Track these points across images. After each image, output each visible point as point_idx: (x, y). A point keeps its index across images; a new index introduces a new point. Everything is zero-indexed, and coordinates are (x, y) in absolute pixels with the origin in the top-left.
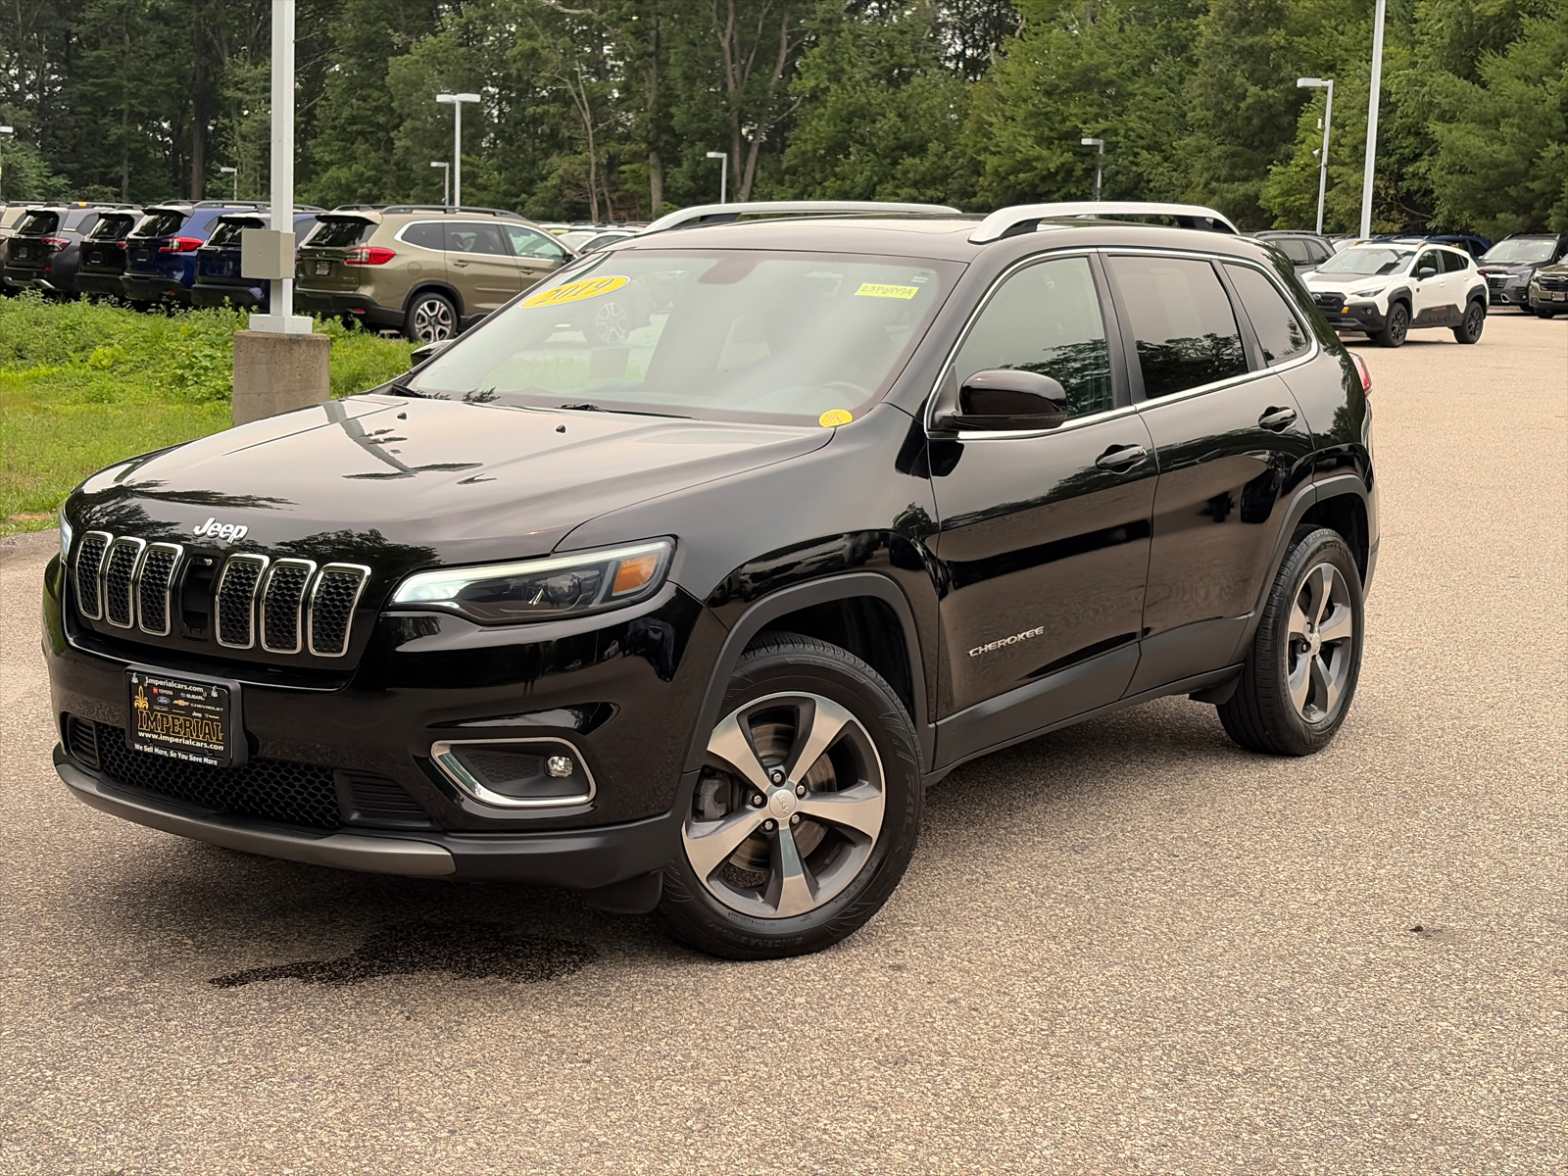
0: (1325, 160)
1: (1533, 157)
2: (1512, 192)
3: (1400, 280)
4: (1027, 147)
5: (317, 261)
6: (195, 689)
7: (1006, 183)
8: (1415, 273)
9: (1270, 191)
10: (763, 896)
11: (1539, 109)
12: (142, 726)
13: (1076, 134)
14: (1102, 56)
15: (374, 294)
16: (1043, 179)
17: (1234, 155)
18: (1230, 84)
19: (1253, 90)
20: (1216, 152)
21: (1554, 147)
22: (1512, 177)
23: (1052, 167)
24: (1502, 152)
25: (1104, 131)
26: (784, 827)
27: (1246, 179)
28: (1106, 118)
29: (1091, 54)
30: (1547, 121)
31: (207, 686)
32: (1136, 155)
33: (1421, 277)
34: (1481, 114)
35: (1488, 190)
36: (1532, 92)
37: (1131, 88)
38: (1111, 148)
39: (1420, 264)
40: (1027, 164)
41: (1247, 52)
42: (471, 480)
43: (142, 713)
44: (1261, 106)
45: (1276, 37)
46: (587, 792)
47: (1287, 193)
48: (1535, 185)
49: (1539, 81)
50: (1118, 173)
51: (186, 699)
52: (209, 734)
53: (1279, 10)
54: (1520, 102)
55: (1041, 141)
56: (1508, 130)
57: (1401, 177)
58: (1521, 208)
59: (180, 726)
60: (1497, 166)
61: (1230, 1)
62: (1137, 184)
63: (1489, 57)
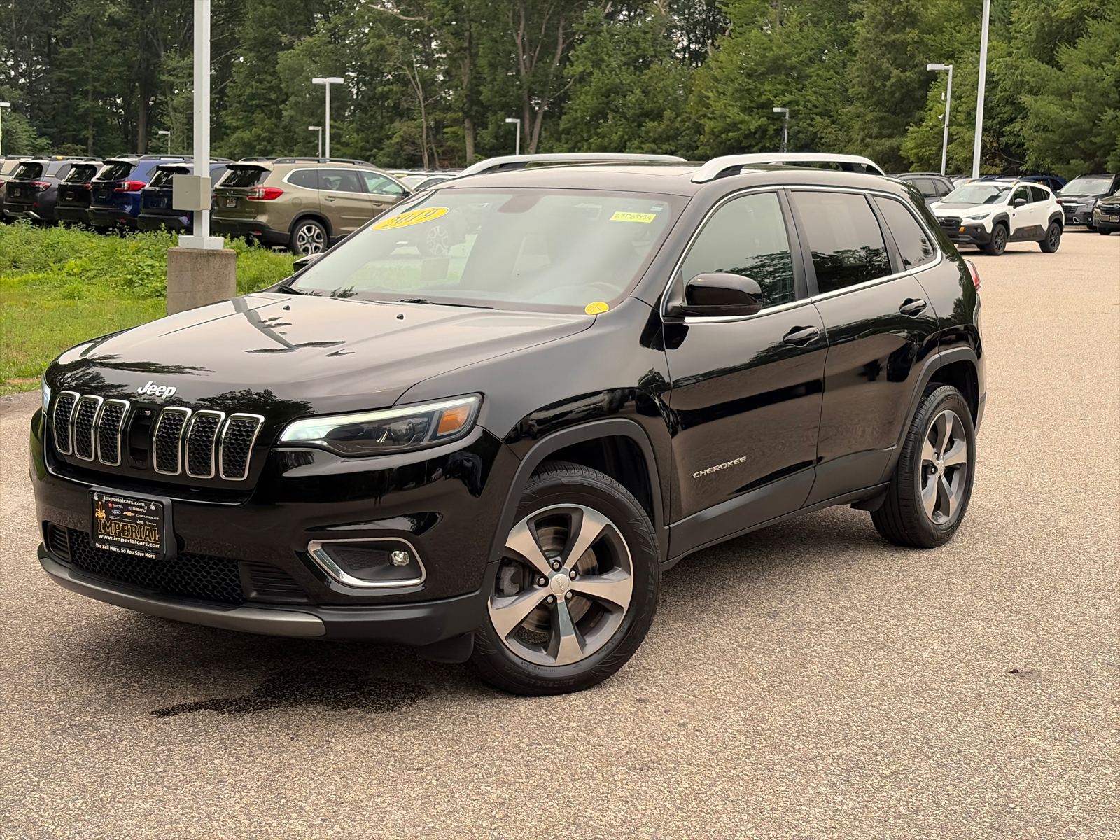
0: (947, 122)
1: (1095, 120)
2: (1081, 144)
3: (1001, 207)
4: (734, 114)
5: (227, 198)
6: (139, 504)
7: (719, 139)
8: (1012, 202)
9: (908, 145)
10: (546, 651)
11: (1100, 85)
12: (101, 531)
13: (769, 105)
14: (788, 49)
15: (268, 221)
16: (746, 137)
17: (882, 119)
18: (879, 68)
19: (895, 72)
20: (869, 117)
21: (1111, 112)
22: (1081, 134)
23: (752, 128)
24: (1074, 117)
25: (790, 102)
26: (561, 601)
27: (890, 136)
28: (791, 93)
29: (780, 48)
30: (1105, 94)
31: (148, 502)
32: (812, 119)
33: (1016, 205)
34: (1058, 89)
35: (1063, 143)
36: (1095, 73)
37: (808, 71)
38: (794, 114)
39: (1015, 196)
40: (734, 126)
41: (891, 46)
42: (336, 354)
43: (101, 521)
44: (901, 84)
45: (912, 35)
46: (420, 576)
47: (920, 146)
48: (1098, 140)
49: (1099, 65)
50: (799, 132)
51: (132, 511)
52: (149, 536)
53: (914, 15)
54: (1086, 81)
55: (744, 109)
56: (1078, 100)
57: (1002, 134)
58: (1087, 156)
59: (129, 530)
60: (1070, 126)
61: (879, 9)
62: (813, 140)
63: (1063, 48)
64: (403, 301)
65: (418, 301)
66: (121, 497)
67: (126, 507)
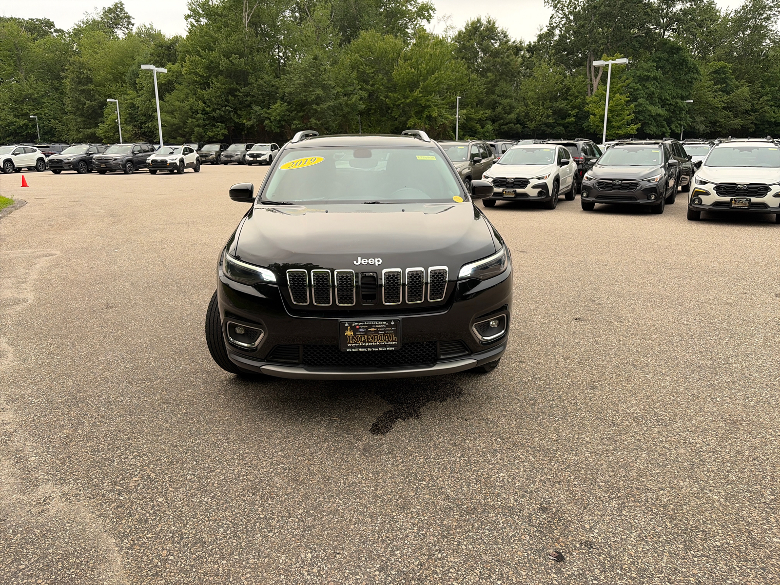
0: (119, 123)
1: (185, 123)
2: (180, 132)
3: (181, 156)
4: (11, 118)
6: (381, 323)
7: (5, 129)
8: (183, 154)
9: (100, 131)
11: (184, 109)
12: (349, 342)
13: (27, 114)
14: (31, 91)
16: (18, 128)
17: (84, 121)
18: (79, 100)
19: (87, 102)
20: (79, 120)
21: (190, 119)
22: (179, 128)
23: (21, 124)
24: (176, 121)
25: (37, 114)
27: (89, 128)
28: (37, 109)
29: (28, 90)
30: (186, 113)
31: (389, 322)
32: (50, 121)
33: (185, 155)
34: (167, 111)
35: (172, 131)
36: (182, 105)
37: (43, 100)
38: (40, 119)
39: (184, 151)
40: (12, 124)
41: (83, 91)
43: (349, 337)
44: (90, 107)
45: (92, 87)
47: (106, 132)
48: (186, 130)
49: (183, 102)
50: (44, 126)
51: (375, 328)
52: (388, 338)
53: (91, 79)
54: (179, 107)
55: (15, 116)
56: (177, 115)
57: (142, 128)
58: (184, 136)
59: (372, 338)
60: (175, 125)
61: (75, 76)
62: (51, 130)
63: (167, 94)
64: (365, 203)
65: (374, 203)
66: (367, 321)
67: (370, 326)
